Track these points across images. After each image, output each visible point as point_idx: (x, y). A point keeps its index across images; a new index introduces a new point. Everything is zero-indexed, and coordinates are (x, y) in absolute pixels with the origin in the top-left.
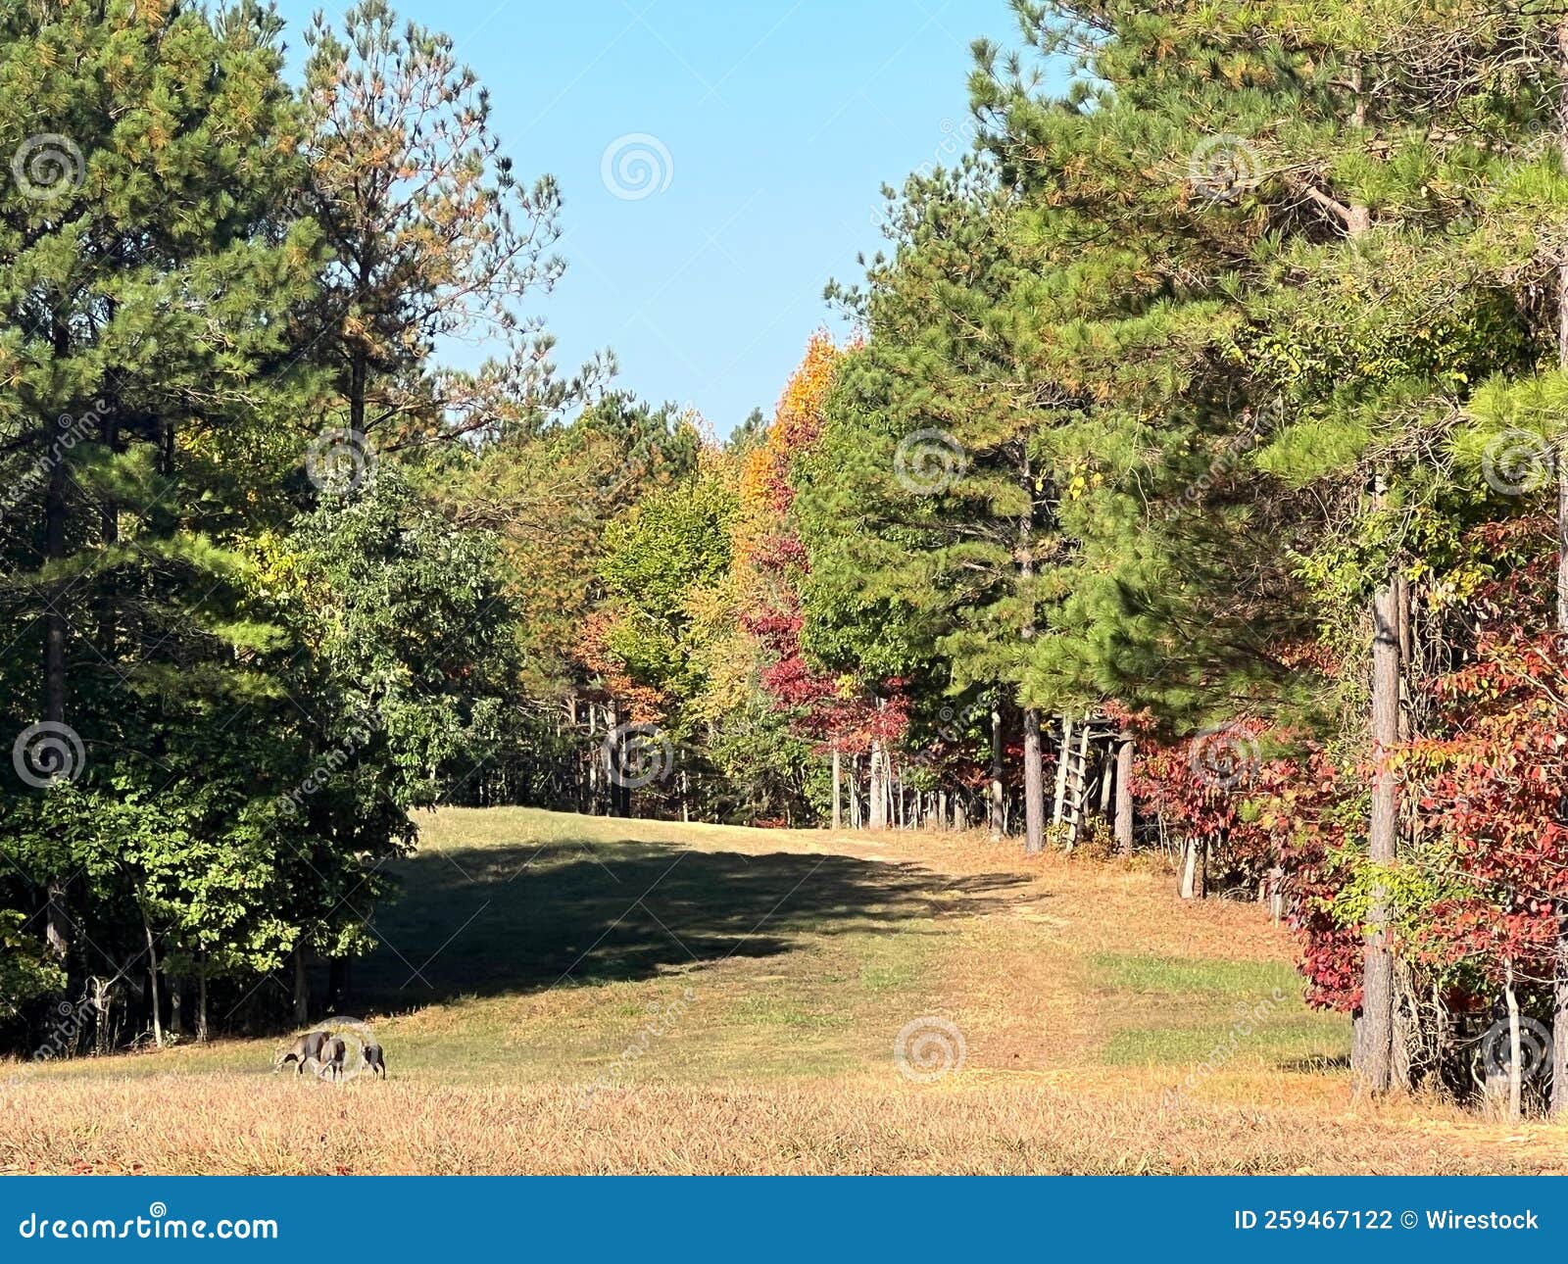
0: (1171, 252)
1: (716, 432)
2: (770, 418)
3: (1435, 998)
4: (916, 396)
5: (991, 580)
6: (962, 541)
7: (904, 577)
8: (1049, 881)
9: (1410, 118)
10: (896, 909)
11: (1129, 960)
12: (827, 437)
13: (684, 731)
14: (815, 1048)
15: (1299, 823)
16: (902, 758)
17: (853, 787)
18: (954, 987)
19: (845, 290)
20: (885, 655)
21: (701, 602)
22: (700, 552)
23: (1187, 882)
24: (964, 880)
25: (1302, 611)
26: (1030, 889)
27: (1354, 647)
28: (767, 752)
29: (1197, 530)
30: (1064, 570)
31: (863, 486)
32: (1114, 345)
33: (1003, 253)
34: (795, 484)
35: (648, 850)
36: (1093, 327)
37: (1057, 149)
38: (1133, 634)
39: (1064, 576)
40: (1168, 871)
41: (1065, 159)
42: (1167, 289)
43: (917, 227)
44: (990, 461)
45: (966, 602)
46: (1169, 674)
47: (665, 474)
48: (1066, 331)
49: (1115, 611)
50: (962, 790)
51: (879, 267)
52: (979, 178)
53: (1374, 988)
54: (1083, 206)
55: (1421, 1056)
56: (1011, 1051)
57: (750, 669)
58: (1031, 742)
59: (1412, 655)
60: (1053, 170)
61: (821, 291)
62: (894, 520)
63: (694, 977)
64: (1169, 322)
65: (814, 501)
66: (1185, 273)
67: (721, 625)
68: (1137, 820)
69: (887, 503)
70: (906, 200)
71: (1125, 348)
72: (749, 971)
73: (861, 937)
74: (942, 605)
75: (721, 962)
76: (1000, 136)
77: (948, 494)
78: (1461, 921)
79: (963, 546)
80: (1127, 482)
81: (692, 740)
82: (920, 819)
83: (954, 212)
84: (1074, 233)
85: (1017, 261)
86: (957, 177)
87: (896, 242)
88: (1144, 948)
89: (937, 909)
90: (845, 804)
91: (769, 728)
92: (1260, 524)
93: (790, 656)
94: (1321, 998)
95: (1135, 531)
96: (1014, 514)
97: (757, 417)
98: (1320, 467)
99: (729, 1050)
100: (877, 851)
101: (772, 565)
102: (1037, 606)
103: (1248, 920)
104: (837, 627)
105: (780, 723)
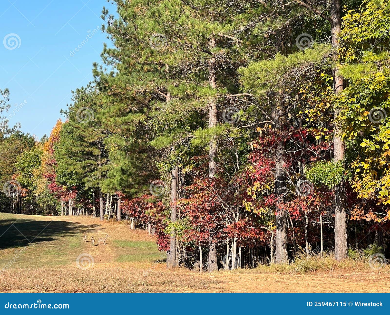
0: (131, 104)
1: (38, 139)
2: (49, 136)
3: (184, 248)
4: (78, 132)
5: (93, 168)
6: (87, 160)
7: (76, 167)
8: (104, 226)
9: (180, 78)
10: (75, 231)
11: (121, 241)
12: (60, 139)
13: (32, 197)
14: (61, 259)
15: (157, 215)
16: (75, 202)
17: (65, 208)
18: (87, 247)
19: (64, 111)
20: (72, 182)
21: (35, 172)
22: (35, 162)
23: (132, 226)
24: (88, 226)
25: (157, 173)
26: (101, 227)
27: (167, 180)
28: (48, 201)
29: (137, 158)
30: (107, 165)
31: (68, 149)
32: (121, 122)
33: (95, 104)
34: (54, 149)
35: (26, 220)
36: (117, 118)
37: (110, 84)
38: (124, 178)
39: (107, 167)
40: (128, 224)
41: (112, 86)
42: (131, 111)
43: (78, 99)
44: (93, 144)
45: (88, 172)
46: (130, 186)
47: (28, 147)
48: (111, 119)
49: (120, 174)
50: (87, 208)
51: (71, 107)
52: (90, 89)
53: (172, 247)
54: (114, 95)
55: (181, 260)
56: (99, 259)
57: (45, 185)
58: (101, 199)
59: (179, 182)
60: (109, 88)
61: (60, 111)
62: (74, 156)
63: (36, 245)
64: (132, 117)
65: (58, 152)
66: (134, 108)
67: (39, 177)
68: (122, 214)
69: (72, 153)
70: (76, 93)
71: (123, 122)
72: (47, 244)
73: (69, 237)
74: (83, 172)
75: (41, 242)
76: (99, 81)
77: (84, 151)
78: (190, 234)
79: (87, 161)
80: (123, 148)
81: (34, 199)
82: (79, 214)
83: (85, 96)
84: (113, 100)
85: (98, 105)
86: (86, 89)
87: (74, 102)
88: (124, 239)
89: (83, 231)
90: (64, 211)
91: (49, 197)
92: (149, 157)
93: (53, 182)
94: (161, 249)
95: (124, 158)
96: (97, 154)
97: (45, 136)
98: (163, 146)
99: (44, 260)
100: (71, 220)
101: (50, 164)
102: (102, 172)
103: (144, 233)
104: (63, 177)
105: (51, 195)
